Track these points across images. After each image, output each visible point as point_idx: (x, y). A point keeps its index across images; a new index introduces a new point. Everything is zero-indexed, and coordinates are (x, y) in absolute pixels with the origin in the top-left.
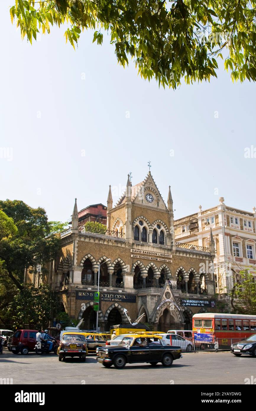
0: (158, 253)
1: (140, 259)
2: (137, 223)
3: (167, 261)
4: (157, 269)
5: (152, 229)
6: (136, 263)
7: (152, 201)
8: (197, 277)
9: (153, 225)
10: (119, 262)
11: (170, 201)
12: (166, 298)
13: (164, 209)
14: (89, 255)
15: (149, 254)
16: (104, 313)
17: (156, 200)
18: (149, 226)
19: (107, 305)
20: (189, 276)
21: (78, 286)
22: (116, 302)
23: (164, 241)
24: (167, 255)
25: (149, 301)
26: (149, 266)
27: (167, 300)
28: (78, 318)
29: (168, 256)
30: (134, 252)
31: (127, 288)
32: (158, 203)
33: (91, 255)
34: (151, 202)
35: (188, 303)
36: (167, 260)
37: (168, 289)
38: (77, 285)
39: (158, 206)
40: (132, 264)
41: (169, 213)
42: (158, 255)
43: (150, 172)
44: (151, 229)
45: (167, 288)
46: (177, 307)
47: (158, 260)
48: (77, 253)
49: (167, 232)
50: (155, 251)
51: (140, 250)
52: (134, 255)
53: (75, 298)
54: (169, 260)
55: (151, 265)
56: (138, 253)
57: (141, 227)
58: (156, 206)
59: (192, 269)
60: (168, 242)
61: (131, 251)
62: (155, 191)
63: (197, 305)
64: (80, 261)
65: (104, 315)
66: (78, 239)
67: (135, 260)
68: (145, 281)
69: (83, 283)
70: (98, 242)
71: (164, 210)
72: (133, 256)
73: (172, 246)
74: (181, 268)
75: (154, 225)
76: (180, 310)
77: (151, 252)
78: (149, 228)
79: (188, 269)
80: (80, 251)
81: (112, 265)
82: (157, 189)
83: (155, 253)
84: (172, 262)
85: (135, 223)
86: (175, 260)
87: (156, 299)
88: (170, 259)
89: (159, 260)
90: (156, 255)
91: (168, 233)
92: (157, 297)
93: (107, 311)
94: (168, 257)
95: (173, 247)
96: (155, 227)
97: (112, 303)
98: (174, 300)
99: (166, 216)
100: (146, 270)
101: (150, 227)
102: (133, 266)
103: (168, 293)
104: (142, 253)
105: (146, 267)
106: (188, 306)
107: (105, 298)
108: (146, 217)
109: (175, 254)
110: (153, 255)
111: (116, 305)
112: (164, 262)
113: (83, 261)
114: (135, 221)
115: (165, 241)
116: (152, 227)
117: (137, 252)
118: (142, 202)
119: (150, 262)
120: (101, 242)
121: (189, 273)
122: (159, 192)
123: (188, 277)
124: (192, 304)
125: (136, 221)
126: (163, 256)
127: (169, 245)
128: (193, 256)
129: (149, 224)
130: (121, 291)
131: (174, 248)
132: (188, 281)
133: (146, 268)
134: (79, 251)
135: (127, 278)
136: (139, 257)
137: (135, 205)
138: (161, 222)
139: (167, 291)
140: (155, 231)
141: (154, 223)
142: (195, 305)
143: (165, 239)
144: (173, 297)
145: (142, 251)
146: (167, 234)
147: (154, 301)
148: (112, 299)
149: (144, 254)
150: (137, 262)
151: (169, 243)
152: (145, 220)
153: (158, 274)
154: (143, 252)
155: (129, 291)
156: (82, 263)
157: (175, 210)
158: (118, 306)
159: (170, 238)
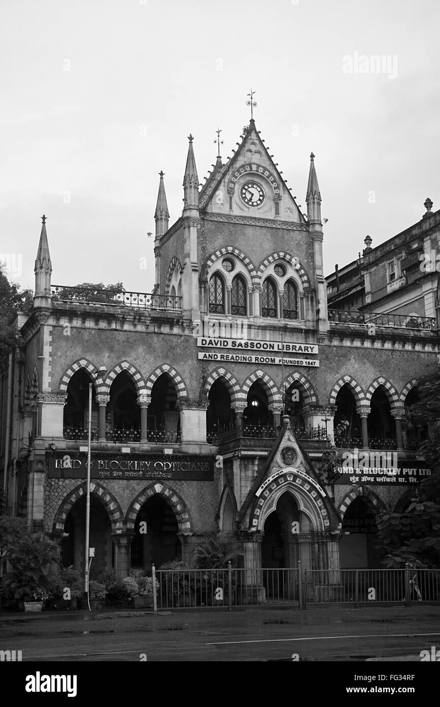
0: (276, 344)
1: (225, 362)
2: (217, 265)
3: (304, 364)
4: (273, 386)
5: (260, 278)
6: (215, 375)
7: (259, 202)
8: (397, 401)
9: (262, 267)
11: (313, 196)
12: (282, 465)
13: (295, 218)
14: (83, 363)
15: (249, 348)
16: (125, 511)
17: (272, 197)
18: (250, 271)
19: (134, 489)
20: (372, 401)
21: (54, 442)
22: (159, 480)
23: (297, 308)
24: (303, 346)
25: (237, 475)
26: (250, 379)
27: (286, 470)
28: (54, 525)
29: (306, 348)
30: (206, 345)
31: (189, 443)
32: (277, 204)
33: (87, 360)
34: (258, 205)
35: (369, 475)
36: (304, 361)
37: (289, 440)
38: (51, 442)
39: (277, 213)
40: (204, 377)
41: (308, 231)
42: (276, 349)
43: (252, 121)
44: (257, 280)
45: (286, 437)
46: (318, 486)
47: (277, 362)
48: (50, 359)
49: (303, 282)
50: (268, 339)
51: (222, 340)
52: (207, 354)
53: (43, 475)
54: (307, 361)
55: (256, 376)
56: (219, 346)
57: (229, 277)
58: (271, 216)
59: (382, 380)
60: (308, 310)
61: (199, 344)
62: (267, 173)
63: (394, 479)
64: (58, 377)
65: (125, 515)
66: (51, 321)
67: (211, 367)
69: (67, 436)
70: (106, 325)
71: (293, 223)
72: (205, 356)
73: (318, 321)
74: (347, 379)
75: (265, 266)
76: (324, 495)
77: (255, 342)
78: (252, 277)
79: (369, 383)
80: (59, 354)
81: (146, 383)
82: (274, 166)
83: (268, 343)
84: (317, 364)
85: (210, 267)
86: (327, 358)
87: (256, 468)
88: (313, 356)
89: (280, 361)
90: (271, 350)
91: (306, 285)
92: (256, 462)
93: (132, 504)
94: (306, 352)
95: (321, 323)
96: (270, 271)
97: (145, 483)
98: (308, 467)
99: (299, 237)
100: (241, 391)
101: (254, 273)
102: (205, 382)
103: (289, 449)
104: (230, 346)
105: (241, 383)
106: (368, 482)
107: (127, 471)
108: (241, 248)
109: (326, 342)
110: (262, 349)
111: (158, 488)
112: (297, 367)
113: (66, 380)
114: (209, 263)
115: (299, 310)
116: (259, 273)
117: (214, 346)
118: (231, 208)
119: (254, 368)
120: (114, 326)
121: (370, 393)
122: (279, 174)
123: (368, 403)
124: (378, 479)
125: (213, 261)
126: (291, 351)
127: (310, 318)
128: (383, 345)
129: (251, 267)
130: (172, 450)
131: (324, 327)
132: (369, 415)
133: (241, 387)
134: (55, 354)
135: (189, 417)
136: (222, 357)
137: (208, 217)
138: (285, 256)
139: (289, 444)
140: (270, 280)
141: (266, 262)
142: (388, 480)
143: (299, 305)
144: (303, 461)
145: (230, 342)
146: (304, 289)
147: (250, 473)
149: (236, 347)
150: (216, 370)
151: (310, 312)
152: (237, 257)
153: (279, 402)
154: (234, 343)
155: (193, 450)
156: (64, 383)
157: (327, 220)
158: (164, 490)
159: (312, 300)
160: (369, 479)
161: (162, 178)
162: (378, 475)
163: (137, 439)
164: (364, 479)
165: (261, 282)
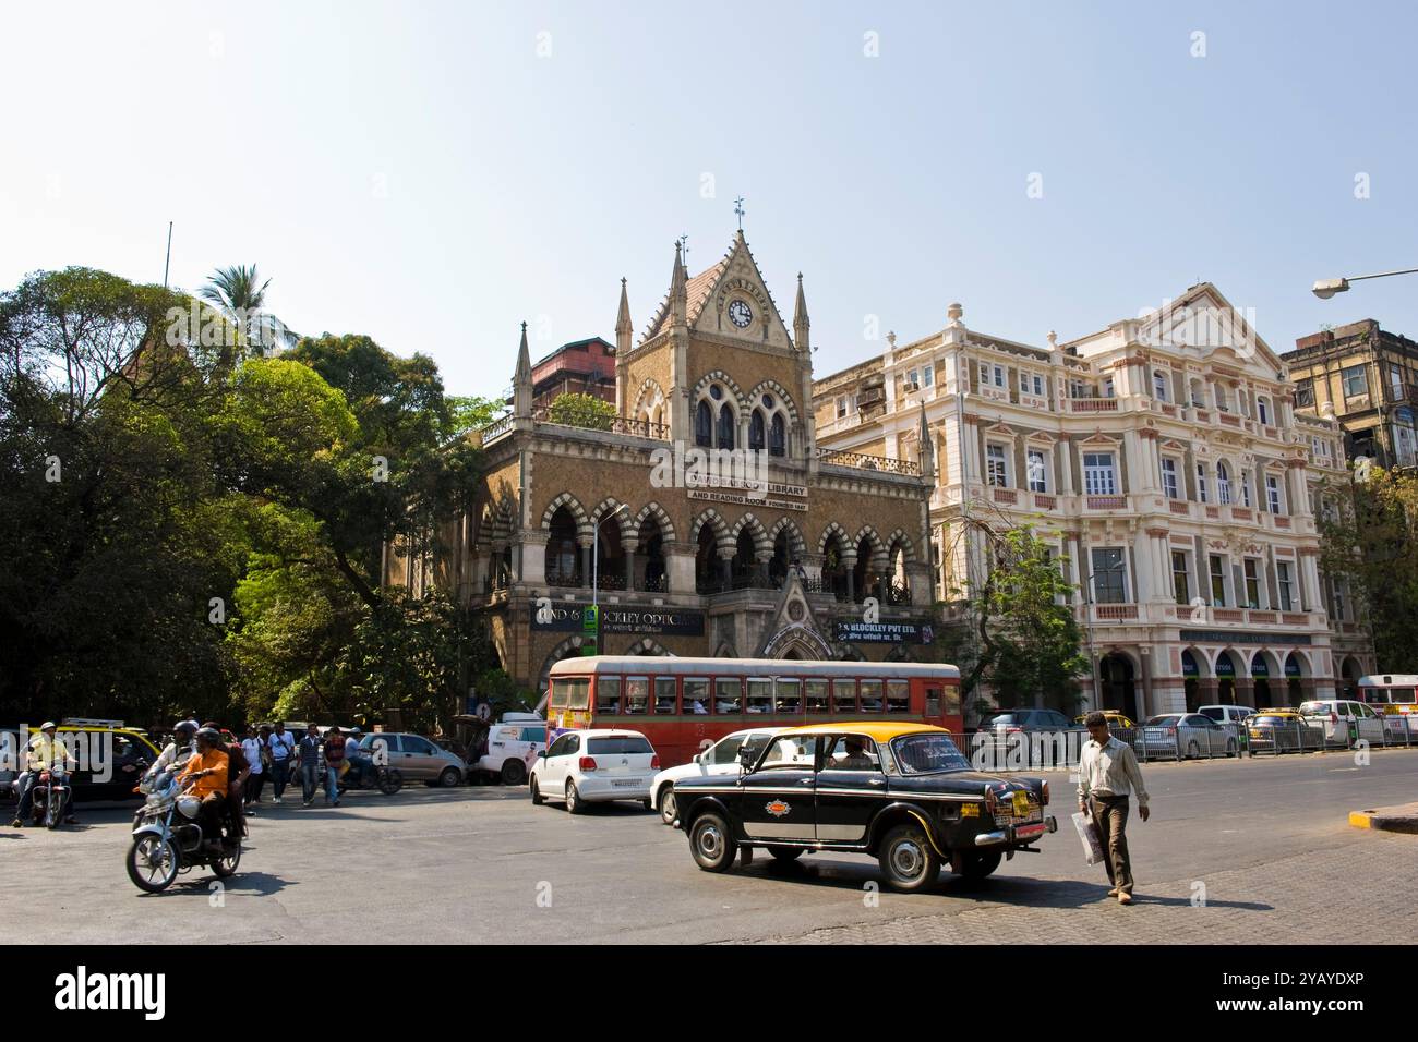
1: (714, 504)
2: (705, 392)
3: (794, 508)
4: (763, 532)
5: (749, 408)
6: (704, 516)
7: (747, 323)
8: (881, 552)
9: (751, 397)
10: (652, 514)
11: (802, 321)
12: (790, 620)
13: (784, 345)
14: (567, 497)
17: (760, 318)
18: (739, 400)
19: (620, 644)
20: (859, 550)
21: (537, 589)
22: (648, 635)
23: (783, 444)
24: (793, 487)
25: (741, 630)
26: (740, 523)
27: (794, 626)
28: (539, 685)
29: (796, 491)
31: (678, 593)
32: (766, 327)
33: (571, 494)
34: (746, 326)
35: (856, 632)
36: (794, 504)
37: (795, 592)
38: (533, 589)
39: (766, 336)
40: (693, 518)
41: (797, 360)
43: (741, 232)
44: (746, 411)
45: (792, 591)
46: (824, 644)
47: (767, 504)
48: (531, 491)
49: (792, 416)
52: (697, 493)
53: (528, 627)
54: (798, 504)
55: (746, 520)
57: (717, 405)
58: (759, 338)
59: (868, 529)
60: (796, 447)
62: (756, 291)
63: (880, 637)
64: (539, 513)
66: (532, 447)
67: (700, 507)
68: (728, 569)
69: (549, 581)
70: (591, 454)
71: (782, 350)
72: (695, 495)
73: (807, 460)
74: (835, 525)
75: (755, 396)
76: (830, 654)
78: (741, 408)
79: (856, 531)
80: (541, 485)
81: (632, 523)
82: (763, 283)
84: (807, 509)
85: (698, 393)
86: (816, 502)
87: (763, 623)
88: (802, 499)
89: (770, 503)
91: (796, 419)
92: (763, 616)
94: (796, 494)
95: (811, 463)
96: (758, 402)
97: (634, 638)
98: (814, 623)
99: (790, 367)
100: (731, 535)
101: (744, 403)
102: (694, 524)
103: (796, 603)
105: (731, 526)
106: (856, 640)
107: (615, 623)
108: (731, 374)
109: (815, 485)
111: (647, 643)
112: (785, 511)
113: (548, 516)
114: (698, 388)
115: (786, 447)
116: (749, 403)
118: (719, 327)
119: (743, 510)
120: (599, 456)
121: (857, 542)
122: (768, 293)
123: (854, 553)
124: (865, 637)
125: (702, 387)
126: (781, 492)
127: (799, 456)
128: (869, 490)
129: (741, 395)
130: (662, 601)
131: (814, 468)
132: (855, 566)
133: (731, 532)
134: (537, 486)
135: (678, 564)
136: (712, 496)
137: (697, 337)
138: (774, 386)
139: (796, 597)
140: (757, 414)
141: (755, 391)
142: (874, 637)
143: (786, 441)
144: (810, 617)
146: (793, 424)
147: (757, 629)
148: (633, 625)
150: (705, 511)
151: (799, 450)
152: (727, 383)
153: (768, 549)
155: (682, 601)
156: (547, 520)
157: (816, 349)
158: (652, 646)
159: (801, 437)
160: (856, 636)
161: (624, 286)
162: (865, 632)
163: (623, 587)
164: (852, 636)
165: (750, 412)
